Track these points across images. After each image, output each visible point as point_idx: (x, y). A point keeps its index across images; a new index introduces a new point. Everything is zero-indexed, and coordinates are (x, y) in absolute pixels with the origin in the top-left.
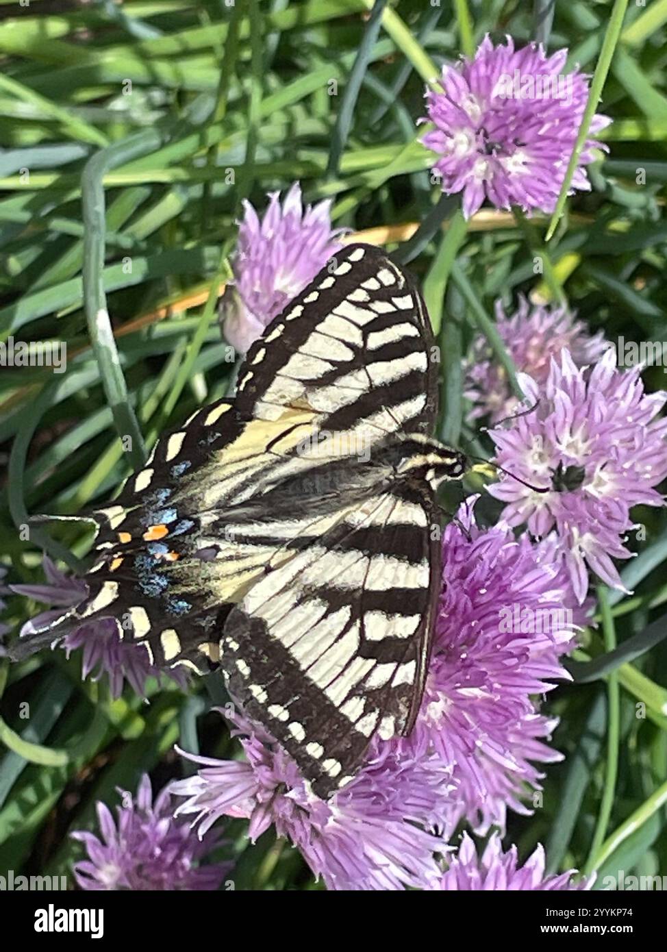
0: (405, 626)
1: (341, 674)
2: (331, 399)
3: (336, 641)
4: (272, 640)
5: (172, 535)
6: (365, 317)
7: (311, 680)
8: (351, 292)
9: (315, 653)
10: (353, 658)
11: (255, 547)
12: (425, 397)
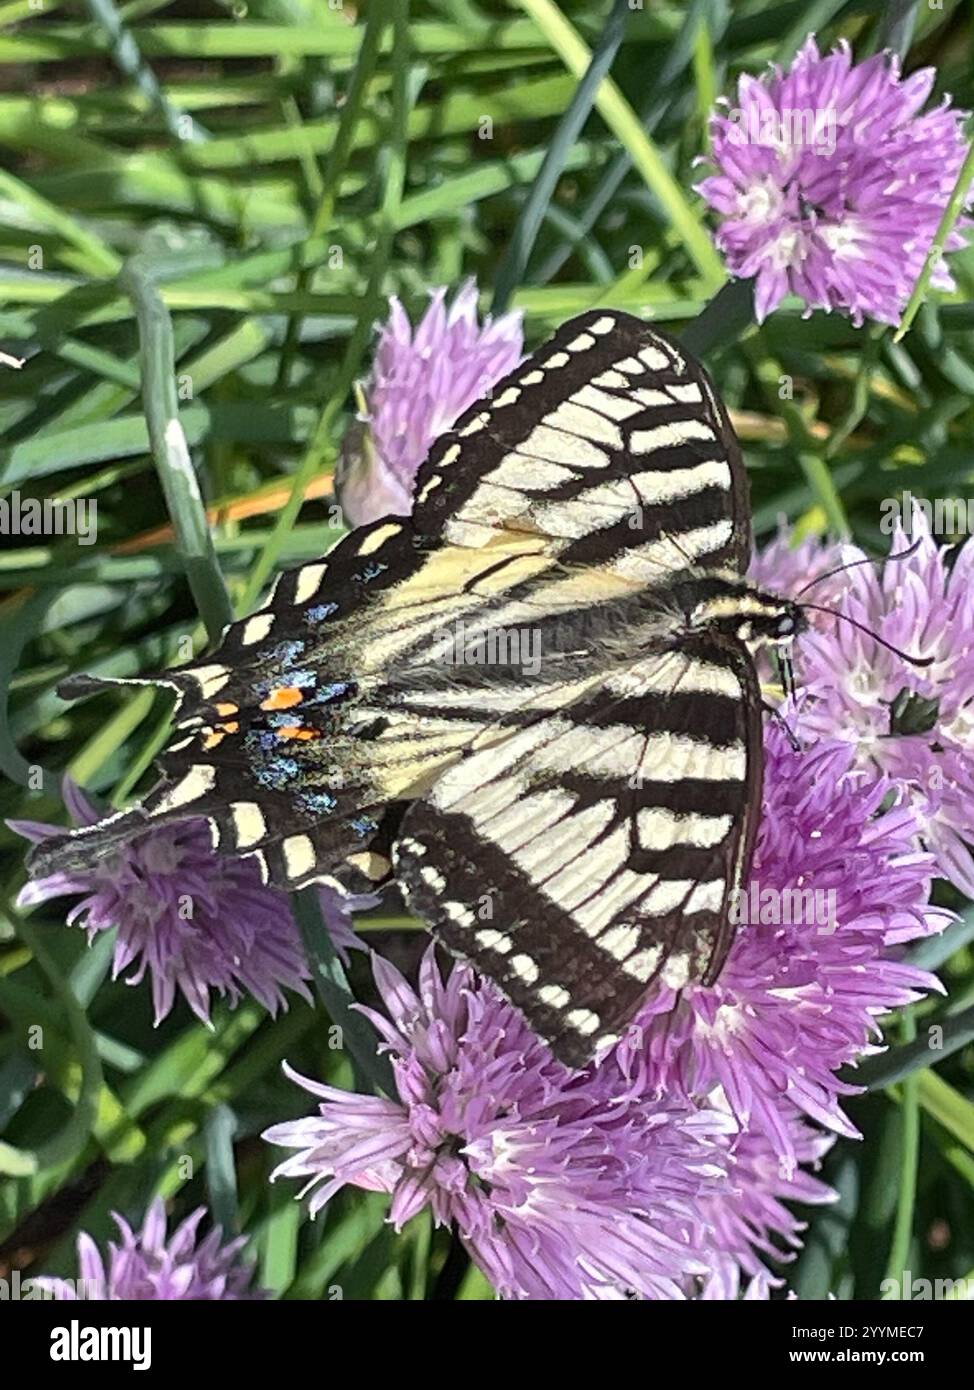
0: (707, 831)
1: (600, 892)
2: (575, 520)
3: (590, 846)
4: (484, 842)
5: (308, 703)
6: (624, 409)
7: (550, 898)
8: (597, 375)
9: (556, 861)
10: (619, 872)
11: (447, 722)
12: (730, 523)
